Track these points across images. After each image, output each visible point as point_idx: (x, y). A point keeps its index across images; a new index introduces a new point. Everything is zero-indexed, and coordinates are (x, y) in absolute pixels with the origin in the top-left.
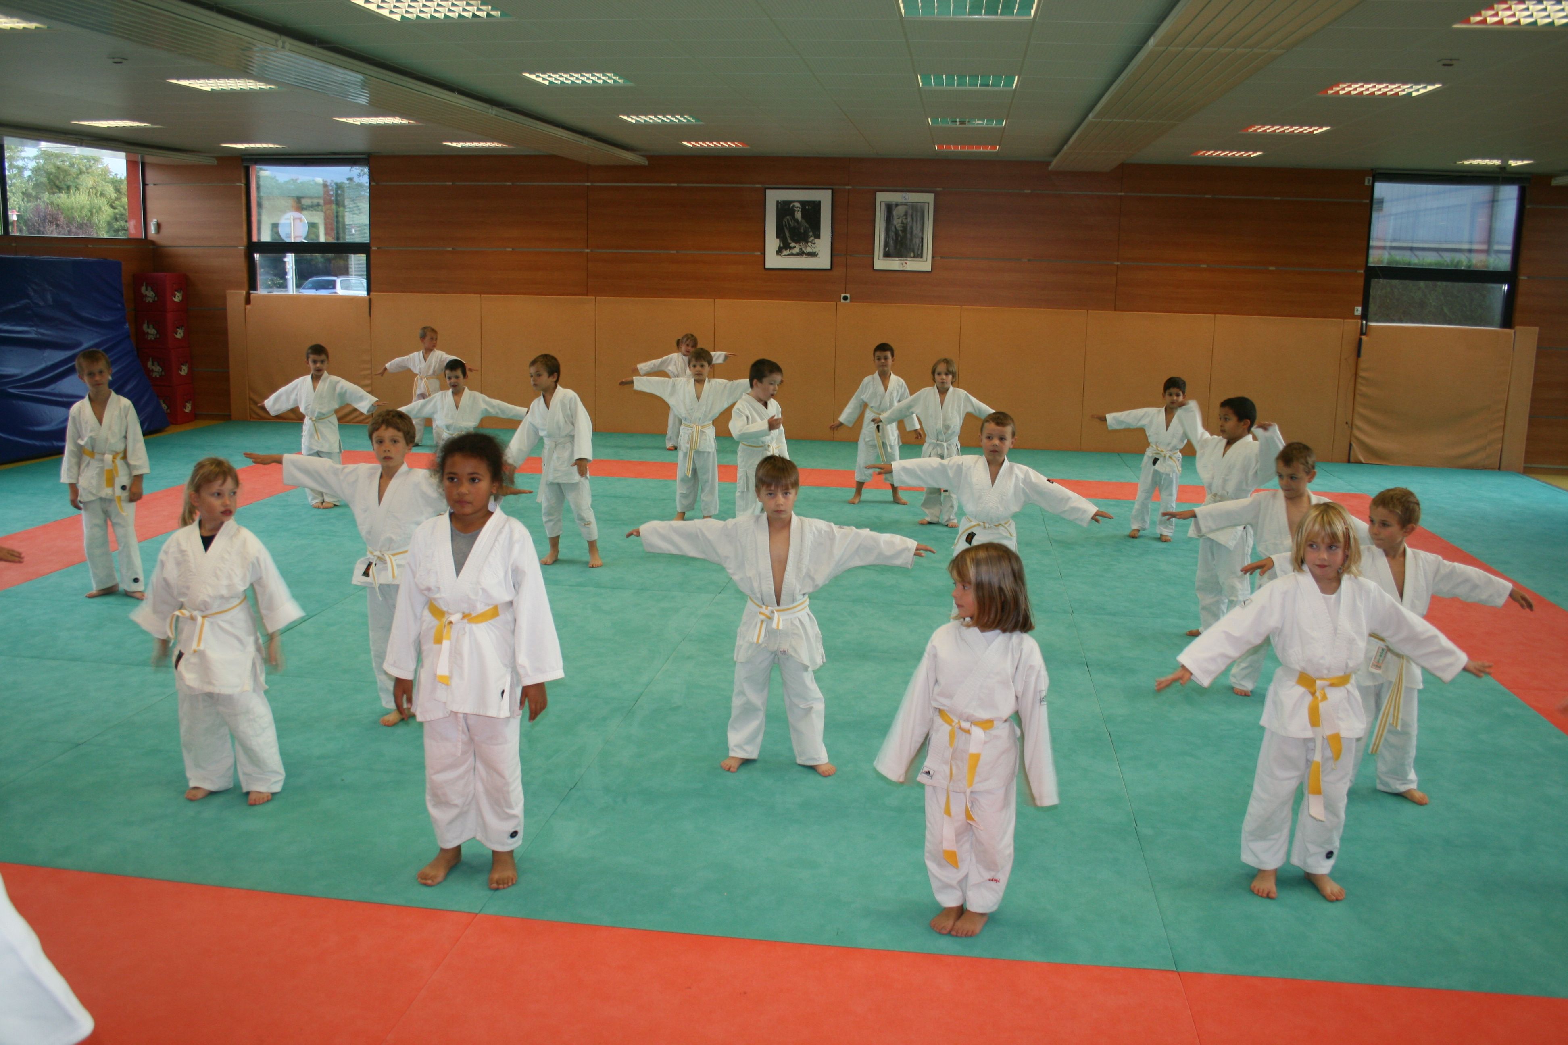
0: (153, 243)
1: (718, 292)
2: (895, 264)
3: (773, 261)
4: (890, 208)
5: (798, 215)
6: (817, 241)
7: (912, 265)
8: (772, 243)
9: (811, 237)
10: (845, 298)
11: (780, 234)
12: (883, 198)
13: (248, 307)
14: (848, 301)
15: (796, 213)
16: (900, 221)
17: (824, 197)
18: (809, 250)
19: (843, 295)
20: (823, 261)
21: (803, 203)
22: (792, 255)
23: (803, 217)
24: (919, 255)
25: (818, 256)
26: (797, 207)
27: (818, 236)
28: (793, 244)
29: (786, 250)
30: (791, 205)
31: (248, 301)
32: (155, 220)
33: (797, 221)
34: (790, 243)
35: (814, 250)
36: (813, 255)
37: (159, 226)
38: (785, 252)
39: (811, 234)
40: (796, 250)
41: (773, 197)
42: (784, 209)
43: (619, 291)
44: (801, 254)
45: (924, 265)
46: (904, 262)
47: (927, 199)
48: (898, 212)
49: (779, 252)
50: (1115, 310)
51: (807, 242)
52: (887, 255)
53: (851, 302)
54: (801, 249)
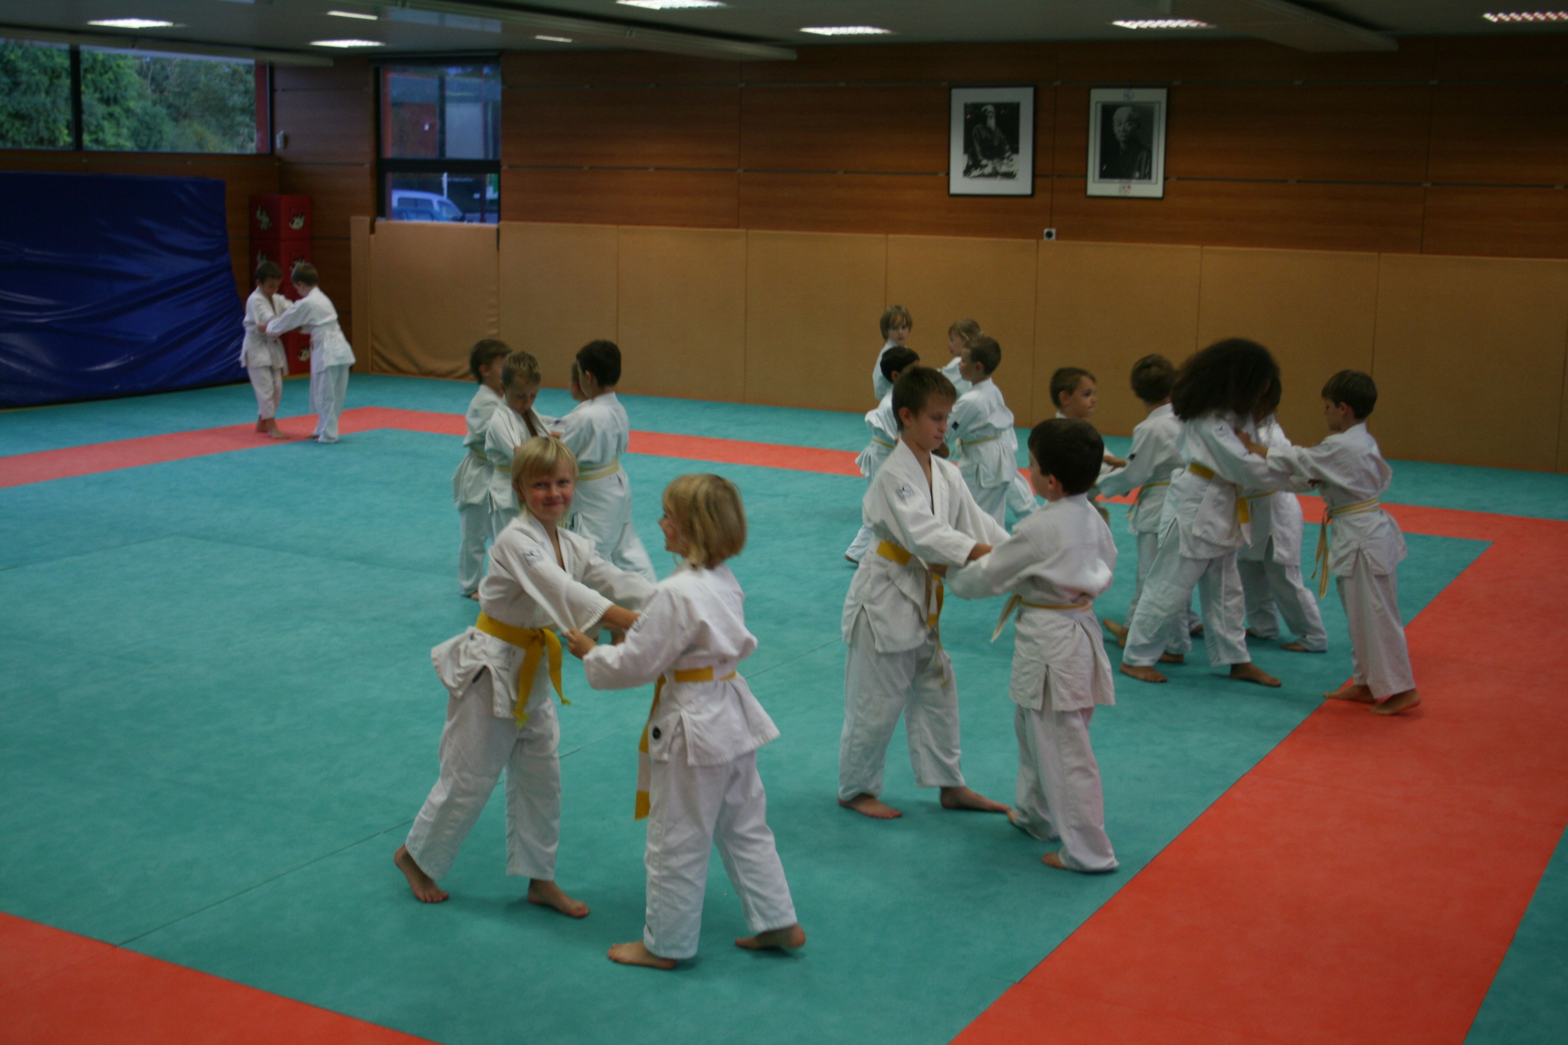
0: (280, 159)
1: (893, 226)
2: (1112, 188)
3: (960, 184)
4: (1108, 111)
5: (992, 123)
6: (1014, 157)
7: (1140, 189)
8: (958, 160)
9: (1007, 151)
10: (1049, 235)
11: (968, 148)
12: (1099, 96)
13: (372, 237)
14: (1054, 237)
15: (989, 119)
16: (1121, 128)
17: (1024, 97)
18: (1004, 169)
19: (1046, 231)
20: (1022, 185)
21: (998, 106)
22: (982, 176)
23: (998, 123)
24: (1147, 175)
25: (1017, 177)
26: (990, 112)
27: (1016, 151)
28: (984, 162)
29: (976, 169)
30: (983, 109)
31: (373, 230)
32: (281, 133)
33: (989, 130)
34: (981, 161)
35: (1011, 170)
36: (1010, 175)
37: (286, 139)
38: (976, 173)
39: (1007, 147)
40: (988, 170)
41: (961, 98)
42: (975, 114)
43: (775, 222)
44: (995, 174)
45: (1153, 188)
46: (1126, 185)
47: (1156, 97)
48: (1121, 115)
49: (967, 172)
50: (1421, 253)
51: (1002, 158)
52: (1105, 174)
53: (1058, 238)
54: (994, 168)
